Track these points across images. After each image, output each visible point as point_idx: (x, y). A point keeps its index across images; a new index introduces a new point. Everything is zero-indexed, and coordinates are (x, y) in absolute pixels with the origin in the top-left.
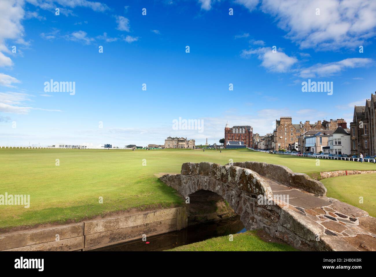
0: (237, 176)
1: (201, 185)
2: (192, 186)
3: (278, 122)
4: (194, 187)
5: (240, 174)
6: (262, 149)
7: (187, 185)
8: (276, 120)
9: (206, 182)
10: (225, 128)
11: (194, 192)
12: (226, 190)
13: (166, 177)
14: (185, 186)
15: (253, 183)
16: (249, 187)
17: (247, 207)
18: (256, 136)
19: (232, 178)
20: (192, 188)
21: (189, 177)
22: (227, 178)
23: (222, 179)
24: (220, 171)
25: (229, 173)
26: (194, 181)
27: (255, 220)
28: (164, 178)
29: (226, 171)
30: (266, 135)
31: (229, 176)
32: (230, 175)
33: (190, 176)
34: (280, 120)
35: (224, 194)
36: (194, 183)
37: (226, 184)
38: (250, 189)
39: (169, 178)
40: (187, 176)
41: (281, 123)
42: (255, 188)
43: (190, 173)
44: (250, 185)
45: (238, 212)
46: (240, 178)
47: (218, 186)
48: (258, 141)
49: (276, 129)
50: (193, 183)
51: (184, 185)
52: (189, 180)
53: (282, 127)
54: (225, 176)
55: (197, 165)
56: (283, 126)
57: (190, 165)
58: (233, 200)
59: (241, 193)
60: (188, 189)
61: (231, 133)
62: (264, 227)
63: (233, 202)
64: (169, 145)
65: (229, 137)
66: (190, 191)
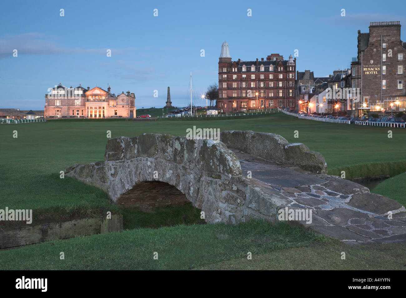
0: (196, 151)
1: (141, 174)
2: (127, 179)
3: (363, 39)
4: (130, 179)
5: (200, 147)
6: (319, 112)
7: (117, 179)
8: (359, 32)
9: (150, 167)
10: (220, 59)
11: (130, 188)
12: (181, 174)
14: (113, 181)
15: (217, 158)
16: (211, 164)
17: (210, 194)
18: (307, 77)
19: (189, 155)
20: (126, 183)
21: (121, 162)
22: (182, 156)
23: (175, 160)
24: (172, 145)
25: (185, 148)
26: (129, 170)
27: (219, 210)
28: (69, 173)
29: (181, 145)
30: (332, 74)
31: (185, 152)
32: (186, 150)
33: (123, 160)
34: (368, 32)
35: (179, 183)
36: (130, 173)
37: (182, 165)
38: (213, 167)
40: (117, 161)
41: (372, 40)
42: (219, 164)
43: (123, 155)
44: (213, 161)
45: (198, 204)
46: (200, 153)
47: (169, 171)
48: (311, 92)
49: (358, 57)
50: (127, 173)
51: (112, 179)
52: (121, 168)
53: (375, 50)
54: (179, 154)
55: (134, 139)
56: (376, 47)
57: (122, 142)
58: (192, 188)
59: (201, 176)
60: (119, 185)
61: (236, 71)
62: (230, 216)
63: (191, 192)
64: (58, 111)
65: (229, 82)
66: (123, 186)
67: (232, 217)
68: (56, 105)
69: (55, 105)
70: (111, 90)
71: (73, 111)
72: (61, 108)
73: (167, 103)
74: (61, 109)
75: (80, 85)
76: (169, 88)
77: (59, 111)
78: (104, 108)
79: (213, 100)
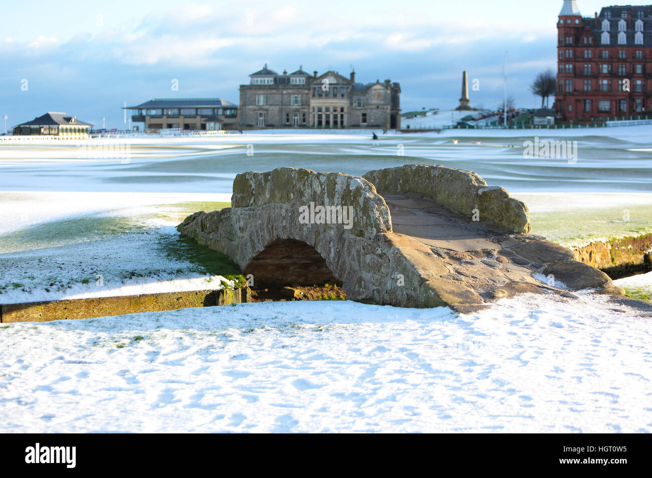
0: (337, 196)
1: (274, 227)
2: (258, 235)
4: (262, 236)
5: (342, 190)
7: (246, 235)
9: (284, 218)
11: (262, 249)
12: (321, 230)
13: (194, 222)
14: (242, 238)
15: (360, 207)
17: (353, 258)
19: (330, 201)
20: (256, 241)
21: (250, 210)
22: (322, 202)
24: (311, 187)
25: (326, 191)
26: (260, 221)
27: (363, 282)
29: (321, 186)
32: (326, 194)
33: (253, 207)
35: (318, 242)
36: (261, 226)
38: (356, 221)
39: (202, 224)
40: (246, 208)
43: (253, 199)
44: (356, 211)
45: (339, 274)
46: (342, 198)
47: (307, 225)
50: (258, 227)
51: (241, 235)
52: (251, 219)
54: (319, 198)
55: (266, 175)
57: (251, 179)
58: (332, 250)
59: (343, 232)
60: (249, 244)
61: (590, 42)
62: (373, 291)
63: (332, 255)
64: (261, 114)
65: (578, 64)
66: (253, 247)
67: (375, 292)
68: (257, 104)
69: (255, 105)
70: (356, 76)
71: (288, 115)
72: (267, 110)
73: (461, 100)
74: (265, 112)
75: (301, 67)
76: (464, 73)
77: (263, 115)
78: (342, 110)
79: (548, 96)
